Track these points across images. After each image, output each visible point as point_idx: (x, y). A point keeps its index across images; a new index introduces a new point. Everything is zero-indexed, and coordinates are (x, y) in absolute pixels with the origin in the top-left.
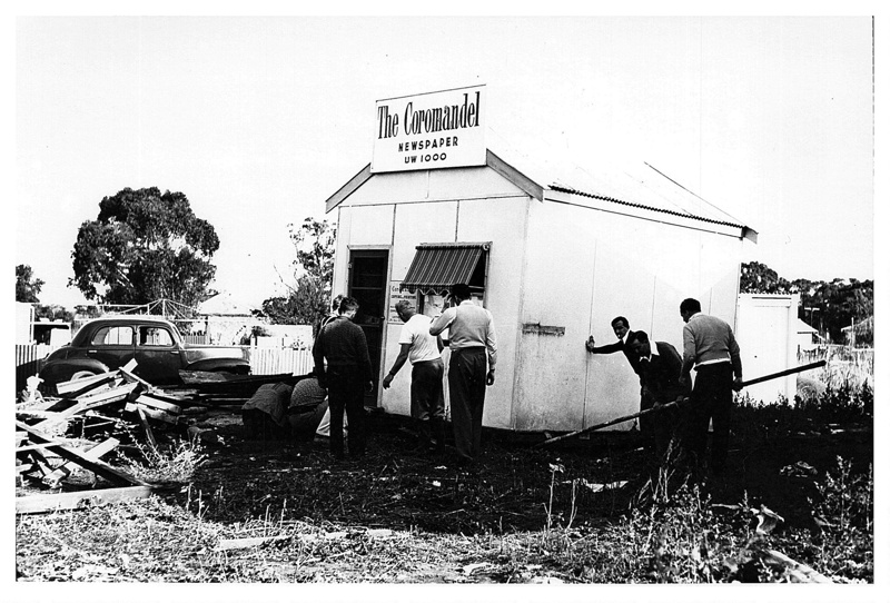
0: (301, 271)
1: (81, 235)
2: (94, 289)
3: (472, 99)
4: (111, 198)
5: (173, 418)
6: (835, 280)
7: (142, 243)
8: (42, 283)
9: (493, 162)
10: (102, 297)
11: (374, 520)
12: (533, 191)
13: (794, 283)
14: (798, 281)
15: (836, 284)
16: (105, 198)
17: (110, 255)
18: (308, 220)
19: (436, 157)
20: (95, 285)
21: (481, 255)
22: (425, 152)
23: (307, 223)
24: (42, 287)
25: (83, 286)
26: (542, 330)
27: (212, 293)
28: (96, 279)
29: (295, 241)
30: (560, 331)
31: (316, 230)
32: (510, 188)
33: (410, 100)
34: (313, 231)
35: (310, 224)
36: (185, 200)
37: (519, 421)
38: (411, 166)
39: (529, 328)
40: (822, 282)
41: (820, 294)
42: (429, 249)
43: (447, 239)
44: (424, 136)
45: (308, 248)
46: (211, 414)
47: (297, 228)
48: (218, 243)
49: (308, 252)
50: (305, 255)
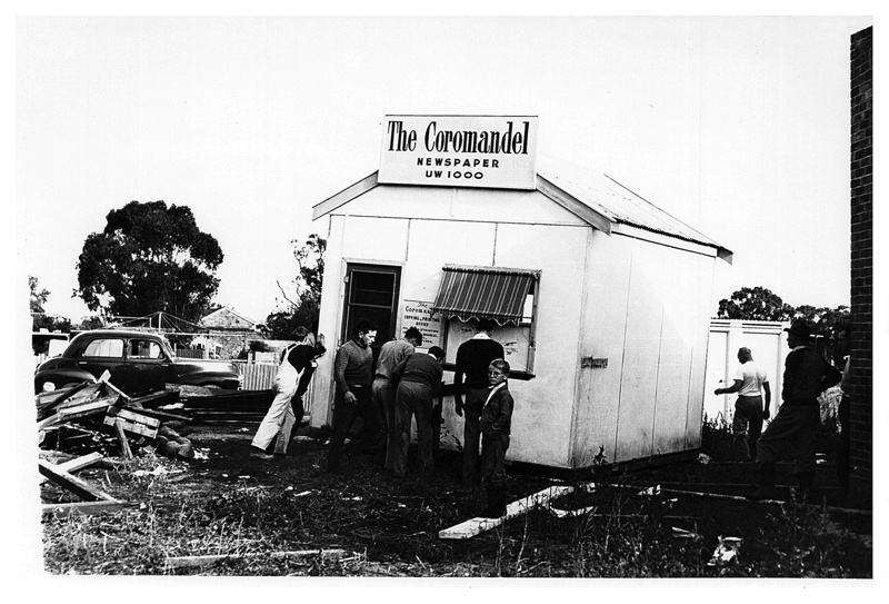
0: (304, 287)
1: (86, 247)
2: (97, 300)
3: (519, 128)
4: (118, 211)
5: (151, 431)
6: (840, 307)
7: (146, 255)
8: (47, 293)
10: (106, 309)
11: (333, 541)
13: (798, 309)
14: (803, 307)
15: (841, 311)
16: (112, 211)
17: (114, 267)
18: (313, 236)
19: (468, 175)
20: (99, 296)
21: (531, 284)
22: (453, 169)
23: (311, 239)
24: (48, 297)
25: (87, 297)
26: (593, 364)
27: (216, 307)
28: (99, 291)
29: (299, 257)
31: (320, 247)
33: (434, 119)
34: (317, 248)
35: (314, 240)
36: (190, 213)
38: (433, 181)
39: (585, 362)
40: (827, 309)
41: (825, 321)
42: (459, 271)
44: (451, 154)
45: (311, 264)
46: (195, 429)
47: (301, 244)
48: (222, 256)
49: (312, 268)
50: (308, 270)
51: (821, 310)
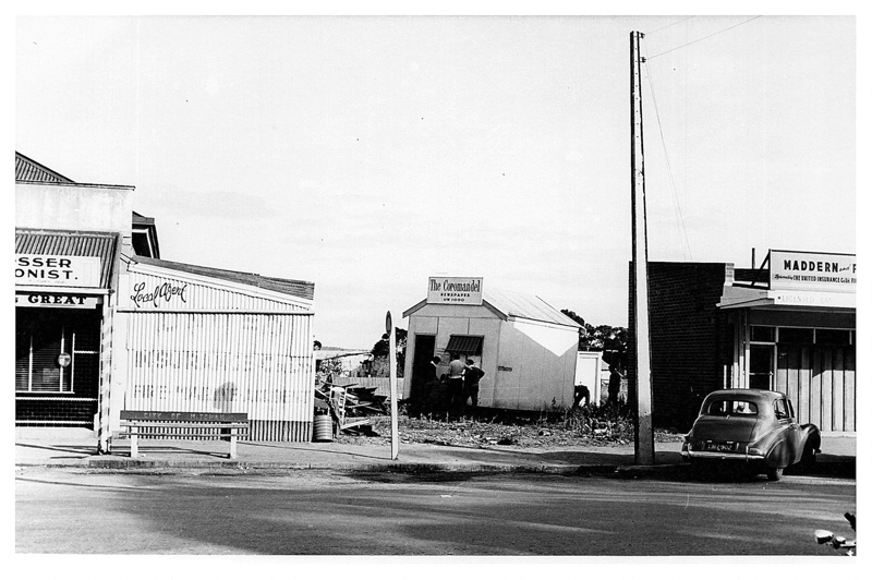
3: (476, 282)
9: (485, 304)
12: (503, 317)
13: (598, 328)
14: (601, 327)
19: (459, 300)
21: (480, 340)
22: (454, 297)
26: (505, 369)
30: (511, 369)
32: (491, 315)
33: (447, 279)
37: (496, 403)
38: (446, 302)
39: (500, 368)
40: (621, 328)
41: (619, 338)
42: (456, 336)
43: (465, 333)
44: (453, 292)
51: (616, 329)
